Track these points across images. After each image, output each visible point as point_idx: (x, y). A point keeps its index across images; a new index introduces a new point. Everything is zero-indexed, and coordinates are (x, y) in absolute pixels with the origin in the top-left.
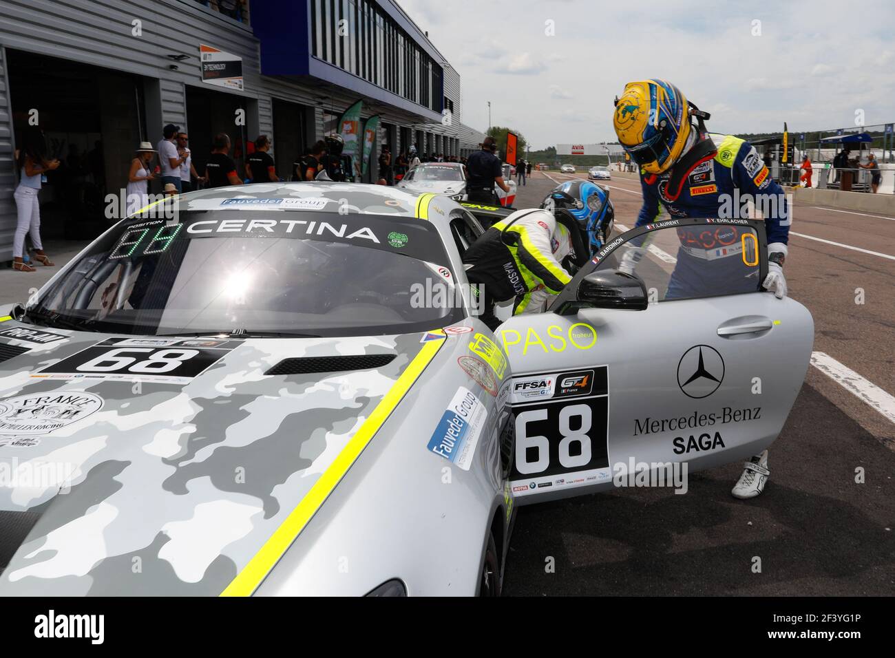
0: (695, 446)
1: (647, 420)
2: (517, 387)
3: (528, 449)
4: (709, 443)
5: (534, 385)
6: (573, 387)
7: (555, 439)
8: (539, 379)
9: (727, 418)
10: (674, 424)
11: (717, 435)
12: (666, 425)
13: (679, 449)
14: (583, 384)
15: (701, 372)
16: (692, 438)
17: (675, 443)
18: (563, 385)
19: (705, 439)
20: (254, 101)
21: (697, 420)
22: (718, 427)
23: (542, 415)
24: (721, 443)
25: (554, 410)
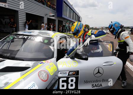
0: (96, 86)
1: (87, 81)
2: (60, 73)
3: (62, 85)
4: (99, 86)
5: (64, 73)
6: (72, 74)
7: (68, 83)
8: (65, 72)
9: (103, 81)
10: (92, 82)
11: (101, 84)
12: (91, 82)
13: (93, 87)
14: (74, 74)
15: (99, 72)
16: (96, 85)
17: (92, 85)
18: (70, 73)
19: (98, 85)
20: (56, 20)
21: (97, 81)
22: (101, 83)
23: (65, 79)
24: (102, 86)
25: (68, 78)
